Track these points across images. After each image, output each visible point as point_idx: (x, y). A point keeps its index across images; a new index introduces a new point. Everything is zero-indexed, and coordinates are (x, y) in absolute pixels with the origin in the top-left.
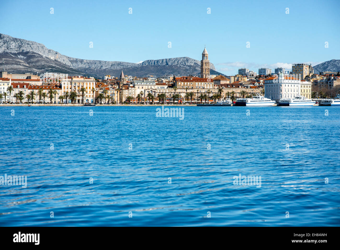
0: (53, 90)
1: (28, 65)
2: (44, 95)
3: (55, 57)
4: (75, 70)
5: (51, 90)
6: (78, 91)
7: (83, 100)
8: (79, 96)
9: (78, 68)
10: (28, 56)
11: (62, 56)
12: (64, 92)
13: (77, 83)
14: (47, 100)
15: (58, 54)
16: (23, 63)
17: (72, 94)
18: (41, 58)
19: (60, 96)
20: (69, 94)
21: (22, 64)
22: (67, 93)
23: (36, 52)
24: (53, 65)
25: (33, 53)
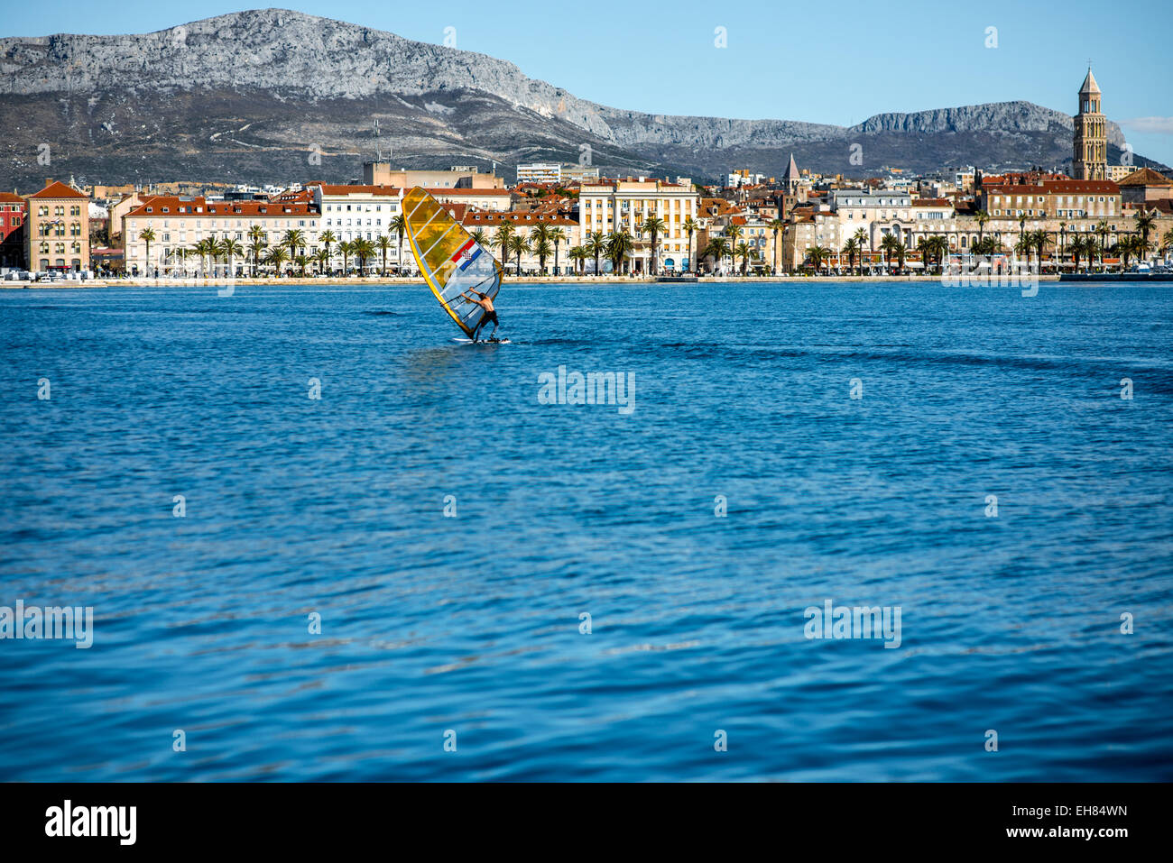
0: (549, 228)
1: (459, 137)
2: (519, 245)
3: (553, 107)
4: (624, 154)
5: (541, 227)
6: (637, 229)
7: (652, 262)
8: (639, 247)
9: (636, 145)
10: (462, 104)
11: (578, 104)
12: (589, 234)
13: (632, 203)
14: (530, 261)
15: (564, 98)
16: (443, 129)
17: (615, 241)
18: (504, 110)
19: (574, 249)
20: (606, 241)
21: (441, 134)
22: (598, 236)
23: (489, 91)
24: (548, 137)
25: (479, 93)
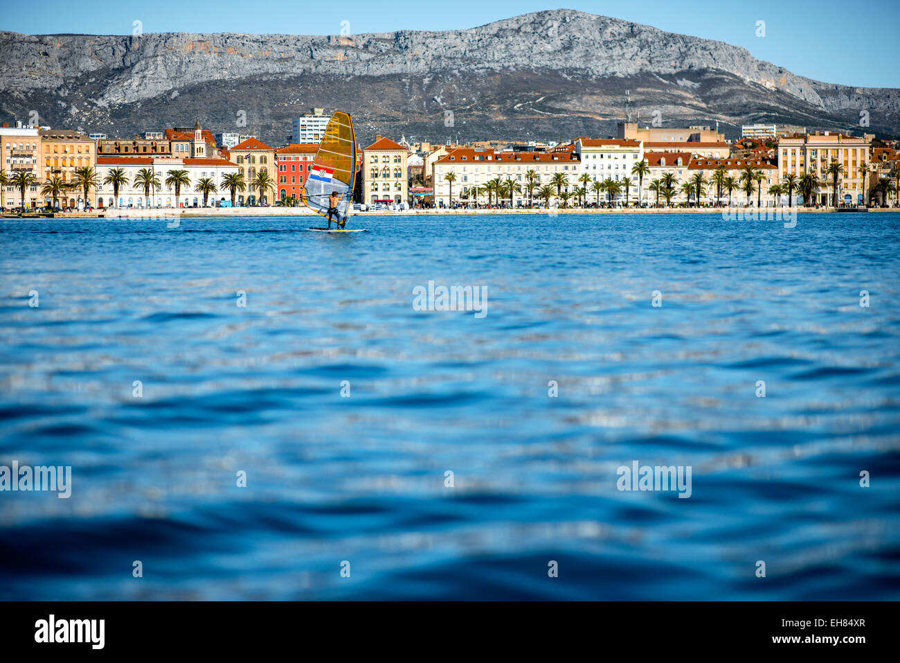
0: (754, 171)
1: (703, 105)
2: (730, 184)
3: (776, 82)
4: (831, 117)
5: (749, 170)
6: (823, 172)
7: (834, 197)
8: (824, 185)
9: (841, 110)
10: (706, 80)
11: (796, 79)
12: (785, 176)
13: (819, 151)
14: (739, 196)
15: (784, 75)
16: (690, 99)
17: (805, 181)
18: (738, 84)
19: (773, 187)
20: (798, 181)
21: (690, 101)
22: (791, 178)
23: (726, 70)
24: (772, 105)
25: (719, 72)
